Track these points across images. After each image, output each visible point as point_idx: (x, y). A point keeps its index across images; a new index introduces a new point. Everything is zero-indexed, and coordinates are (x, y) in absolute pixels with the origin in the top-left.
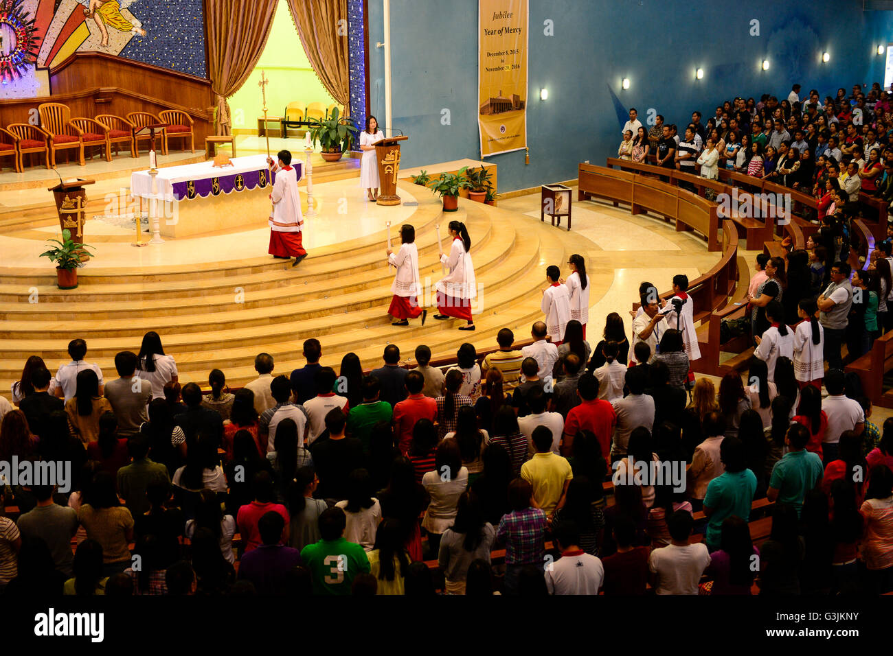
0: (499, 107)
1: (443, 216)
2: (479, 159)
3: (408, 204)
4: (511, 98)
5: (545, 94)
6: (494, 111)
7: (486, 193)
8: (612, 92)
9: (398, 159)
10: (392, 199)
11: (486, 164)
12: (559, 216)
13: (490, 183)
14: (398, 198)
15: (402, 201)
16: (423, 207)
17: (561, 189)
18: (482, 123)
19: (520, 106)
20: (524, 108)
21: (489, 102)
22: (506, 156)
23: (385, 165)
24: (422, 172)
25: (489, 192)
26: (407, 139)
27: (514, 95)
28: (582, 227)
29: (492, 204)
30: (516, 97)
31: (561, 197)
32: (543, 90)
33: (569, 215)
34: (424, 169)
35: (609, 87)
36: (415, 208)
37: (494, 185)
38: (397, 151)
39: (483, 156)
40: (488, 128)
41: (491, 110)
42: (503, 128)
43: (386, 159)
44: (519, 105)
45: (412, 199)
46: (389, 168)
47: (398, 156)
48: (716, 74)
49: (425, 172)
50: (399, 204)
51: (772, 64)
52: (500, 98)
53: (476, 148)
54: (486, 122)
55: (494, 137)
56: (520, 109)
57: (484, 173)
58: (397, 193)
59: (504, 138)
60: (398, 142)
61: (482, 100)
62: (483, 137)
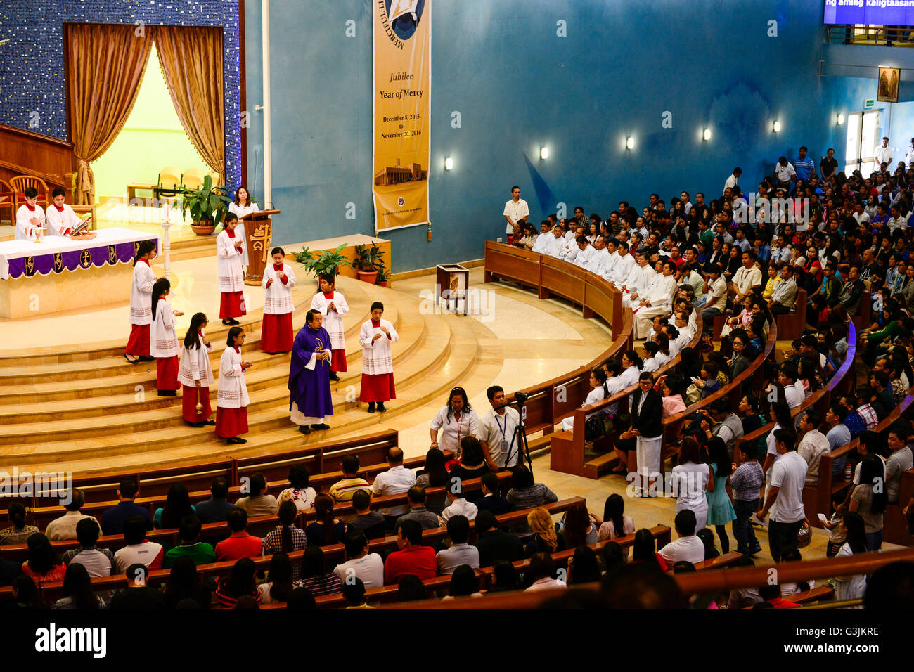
0: (396, 177)
2: (373, 235)
4: (411, 167)
5: (450, 163)
6: (392, 182)
7: (376, 272)
8: (528, 162)
9: (269, 235)
11: (377, 241)
13: (382, 261)
17: (457, 270)
18: (378, 195)
19: (422, 176)
20: (426, 179)
21: (385, 172)
22: (405, 231)
23: (255, 241)
24: (304, 248)
25: (381, 272)
26: (279, 212)
27: (414, 164)
29: (384, 285)
30: (417, 166)
31: (457, 279)
32: (448, 159)
34: (306, 245)
35: (525, 156)
37: (388, 264)
38: (267, 226)
39: (378, 231)
40: (385, 200)
41: (388, 180)
42: (401, 201)
43: (255, 235)
44: (420, 174)
46: (258, 245)
47: (269, 232)
48: (651, 143)
49: (308, 248)
52: (398, 167)
53: (370, 222)
54: (382, 194)
55: (391, 211)
56: (420, 180)
57: (375, 250)
59: (402, 212)
60: (269, 217)
61: (377, 169)
62: (378, 210)
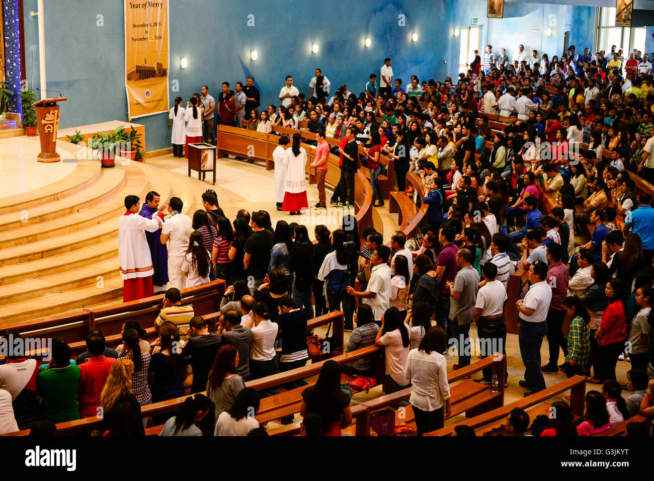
0: (144, 74)
1: (102, 172)
2: (127, 120)
3: (67, 161)
4: (155, 66)
5: (185, 63)
6: (140, 78)
7: (136, 151)
8: (242, 63)
9: (57, 119)
10: (52, 157)
11: (135, 125)
12: (204, 172)
13: (139, 142)
14: (58, 156)
15: (62, 158)
16: (82, 164)
17: (205, 147)
18: (129, 87)
19: (163, 73)
20: (166, 75)
21: (135, 69)
22: (151, 118)
23: (46, 124)
24: (76, 132)
25: (138, 151)
26: (65, 100)
27: (158, 63)
28: (225, 182)
29: (141, 161)
30: (159, 65)
31: (207, 154)
32: (182, 59)
33: (214, 171)
34: (78, 129)
35: (240, 58)
36: (75, 165)
37: (143, 144)
38: (56, 111)
39: (130, 118)
40: (136, 93)
41: (137, 76)
42: (148, 93)
43: (46, 119)
44: (162, 72)
45: (69, 156)
46: (49, 127)
47: (58, 116)
48: (329, 49)
49: (80, 132)
50: (59, 161)
51: (373, 42)
52: (145, 65)
53: (123, 110)
54: (133, 87)
55: (141, 101)
56: (162, 76)
57: (134, 133)
58: (56, 151)
59: (149, 102)
60: (57, 103)
61: (129, 67)
62: (130, 101)
